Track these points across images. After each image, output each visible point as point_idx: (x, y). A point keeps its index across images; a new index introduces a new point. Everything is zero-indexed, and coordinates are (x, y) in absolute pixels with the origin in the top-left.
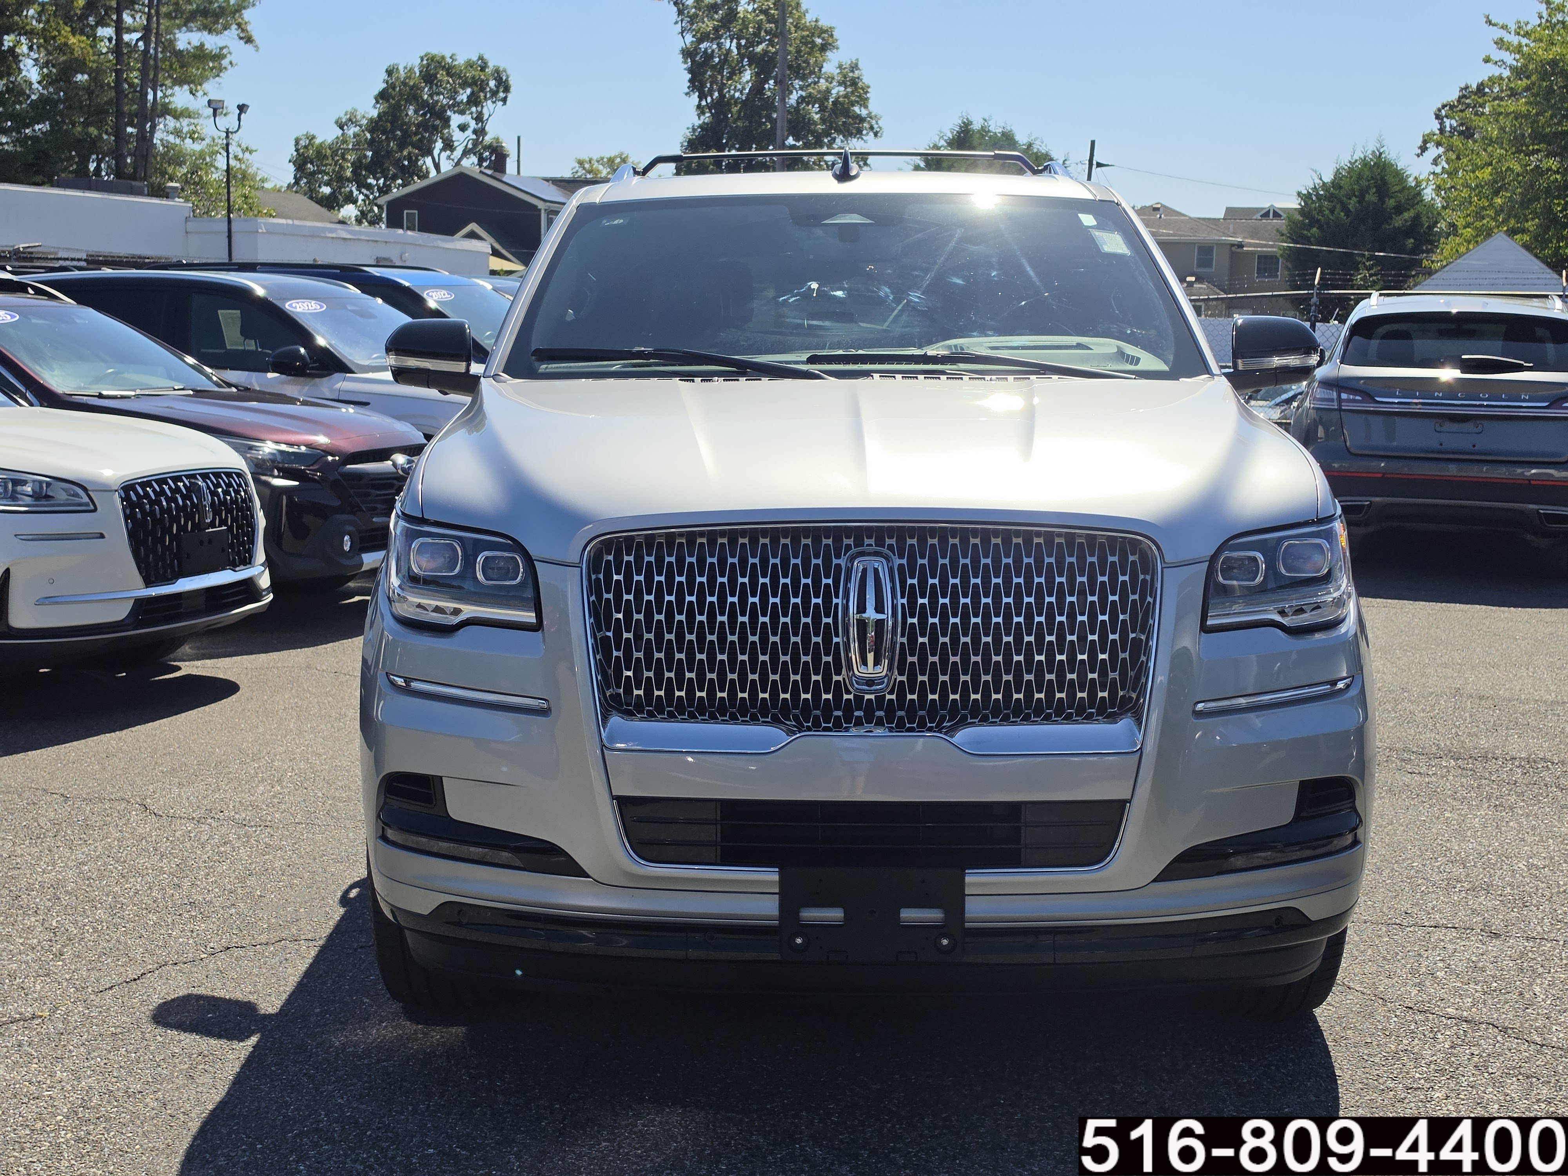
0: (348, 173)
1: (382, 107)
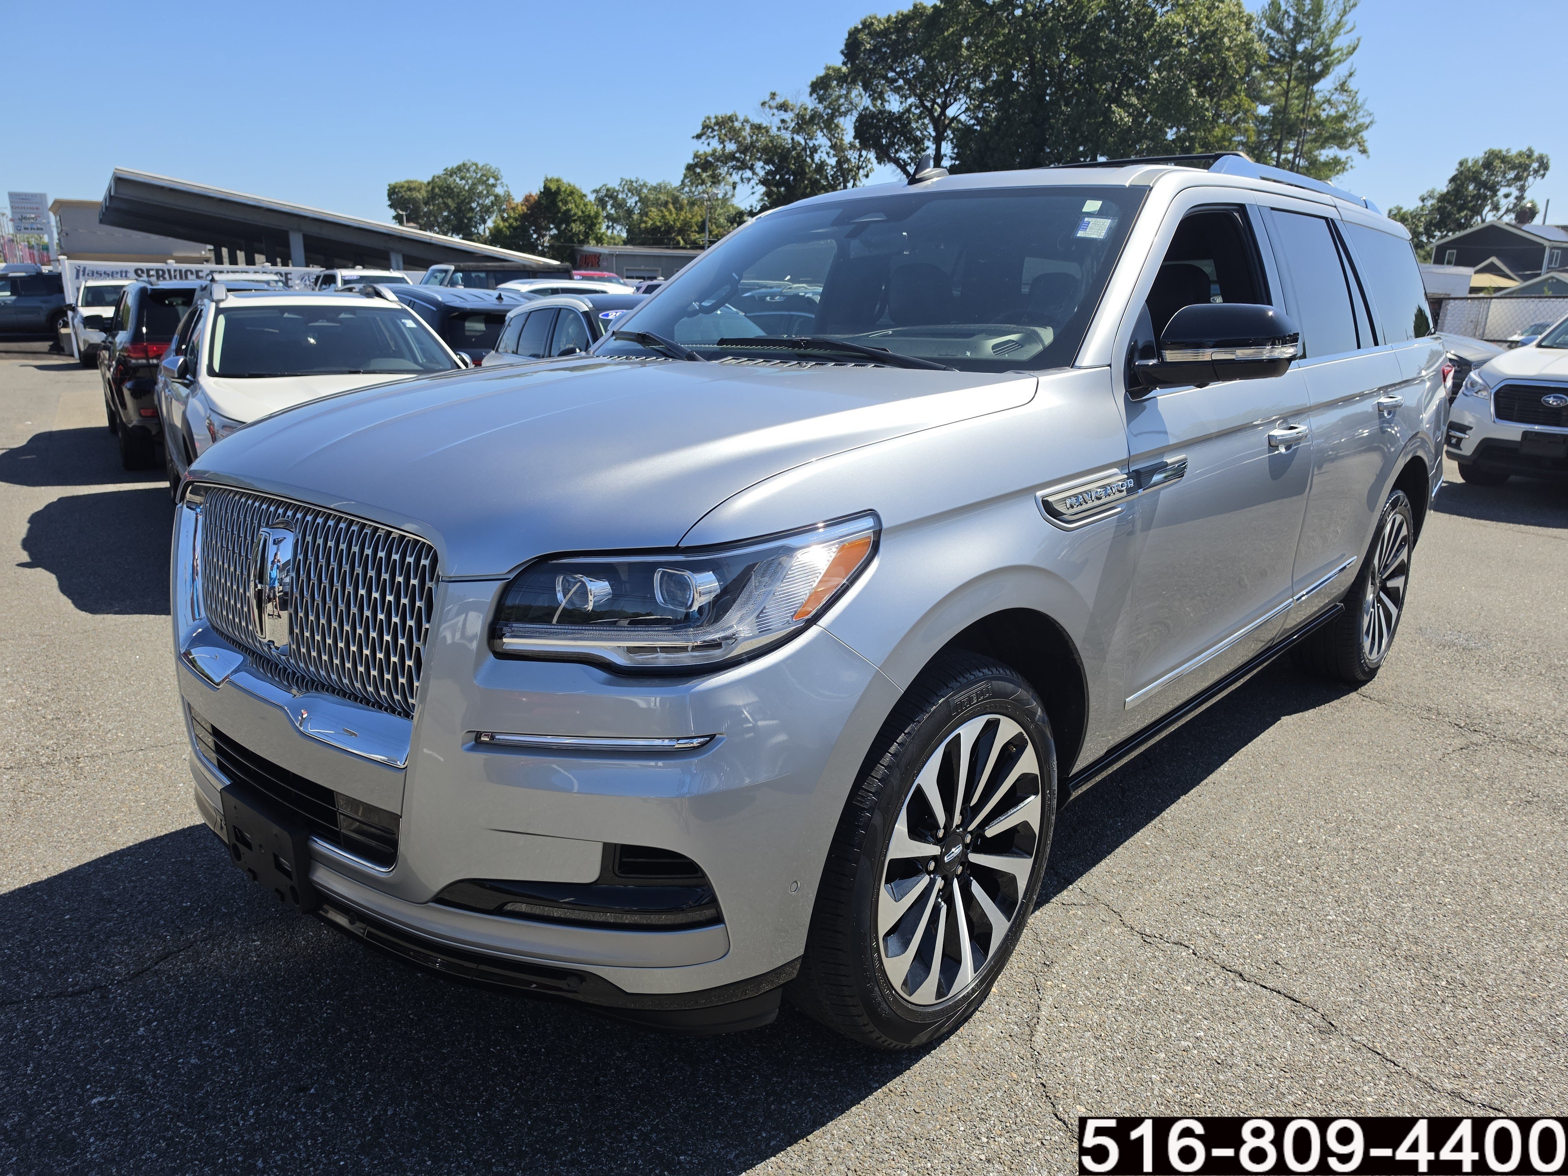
0: (1421, 229)
1: (1452, 186)
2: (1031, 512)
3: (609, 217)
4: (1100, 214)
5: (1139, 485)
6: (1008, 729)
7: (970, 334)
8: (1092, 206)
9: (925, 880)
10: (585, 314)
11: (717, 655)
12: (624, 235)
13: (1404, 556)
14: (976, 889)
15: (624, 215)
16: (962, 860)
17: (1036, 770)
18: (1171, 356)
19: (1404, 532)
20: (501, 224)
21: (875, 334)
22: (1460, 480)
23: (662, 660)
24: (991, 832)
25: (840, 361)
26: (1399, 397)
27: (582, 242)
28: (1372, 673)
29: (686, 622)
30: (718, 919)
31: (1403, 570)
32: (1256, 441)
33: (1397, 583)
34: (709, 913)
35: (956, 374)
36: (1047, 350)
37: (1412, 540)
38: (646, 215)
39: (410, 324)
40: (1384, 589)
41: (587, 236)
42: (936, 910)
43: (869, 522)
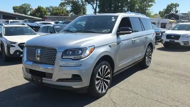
1: (167, 8)
2: (108, 46)
3: (48, 11)
4: (114, 18)
5: (118, 44)
6: (107, 67)
7: (102, 30)
8: (113, 18)
9: (99, 81)
10: (52, 27)
11: (81, 58)
12: (50, 14)
13: (151, 53)
14: (104, 82)
15: (50, 11)
16: (103, 79)
17: (110, 71)
18: (121, 32)
19: (150, 51)
20: (32, 13)
21: (92, 30)
22: (164, 47)
23: (76, 58)
24: (106, 77)
25: (89, 33)
26: (147, 36)
27: (44, 15)
28: (148, 67)
29: (78, 55)
30: (82, 81)
31: (151, 55)
32: (130, 40)
33: (150, 57)
34: (81, 80)
35: (101, 34)
36: (109, 31)
37: (152, 52)
38: (54, 11)
39: (29, 29)
40: (149, 57)
41: (45, 14)
42: (101, 84)
43: (94, 47)
